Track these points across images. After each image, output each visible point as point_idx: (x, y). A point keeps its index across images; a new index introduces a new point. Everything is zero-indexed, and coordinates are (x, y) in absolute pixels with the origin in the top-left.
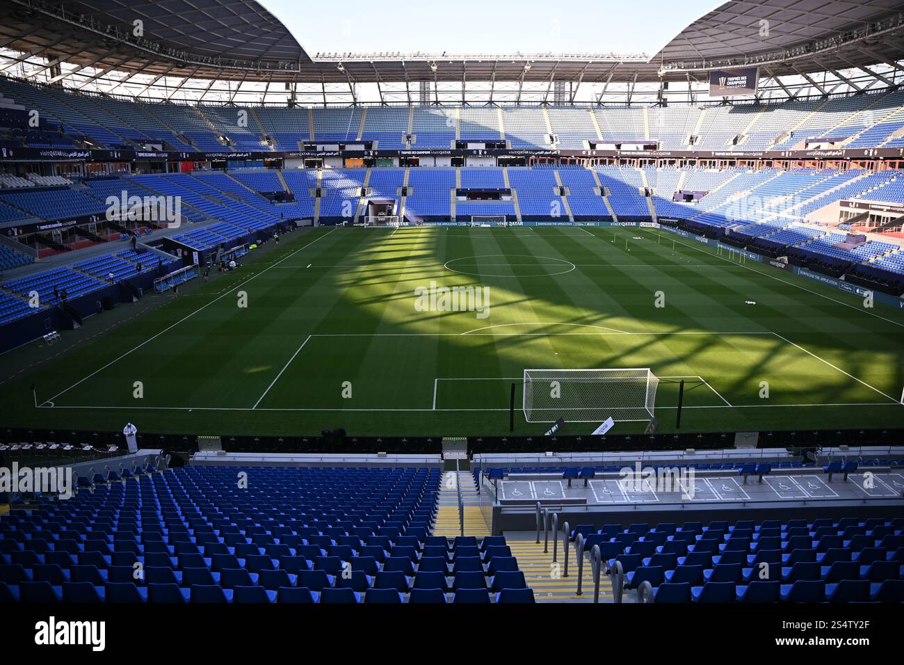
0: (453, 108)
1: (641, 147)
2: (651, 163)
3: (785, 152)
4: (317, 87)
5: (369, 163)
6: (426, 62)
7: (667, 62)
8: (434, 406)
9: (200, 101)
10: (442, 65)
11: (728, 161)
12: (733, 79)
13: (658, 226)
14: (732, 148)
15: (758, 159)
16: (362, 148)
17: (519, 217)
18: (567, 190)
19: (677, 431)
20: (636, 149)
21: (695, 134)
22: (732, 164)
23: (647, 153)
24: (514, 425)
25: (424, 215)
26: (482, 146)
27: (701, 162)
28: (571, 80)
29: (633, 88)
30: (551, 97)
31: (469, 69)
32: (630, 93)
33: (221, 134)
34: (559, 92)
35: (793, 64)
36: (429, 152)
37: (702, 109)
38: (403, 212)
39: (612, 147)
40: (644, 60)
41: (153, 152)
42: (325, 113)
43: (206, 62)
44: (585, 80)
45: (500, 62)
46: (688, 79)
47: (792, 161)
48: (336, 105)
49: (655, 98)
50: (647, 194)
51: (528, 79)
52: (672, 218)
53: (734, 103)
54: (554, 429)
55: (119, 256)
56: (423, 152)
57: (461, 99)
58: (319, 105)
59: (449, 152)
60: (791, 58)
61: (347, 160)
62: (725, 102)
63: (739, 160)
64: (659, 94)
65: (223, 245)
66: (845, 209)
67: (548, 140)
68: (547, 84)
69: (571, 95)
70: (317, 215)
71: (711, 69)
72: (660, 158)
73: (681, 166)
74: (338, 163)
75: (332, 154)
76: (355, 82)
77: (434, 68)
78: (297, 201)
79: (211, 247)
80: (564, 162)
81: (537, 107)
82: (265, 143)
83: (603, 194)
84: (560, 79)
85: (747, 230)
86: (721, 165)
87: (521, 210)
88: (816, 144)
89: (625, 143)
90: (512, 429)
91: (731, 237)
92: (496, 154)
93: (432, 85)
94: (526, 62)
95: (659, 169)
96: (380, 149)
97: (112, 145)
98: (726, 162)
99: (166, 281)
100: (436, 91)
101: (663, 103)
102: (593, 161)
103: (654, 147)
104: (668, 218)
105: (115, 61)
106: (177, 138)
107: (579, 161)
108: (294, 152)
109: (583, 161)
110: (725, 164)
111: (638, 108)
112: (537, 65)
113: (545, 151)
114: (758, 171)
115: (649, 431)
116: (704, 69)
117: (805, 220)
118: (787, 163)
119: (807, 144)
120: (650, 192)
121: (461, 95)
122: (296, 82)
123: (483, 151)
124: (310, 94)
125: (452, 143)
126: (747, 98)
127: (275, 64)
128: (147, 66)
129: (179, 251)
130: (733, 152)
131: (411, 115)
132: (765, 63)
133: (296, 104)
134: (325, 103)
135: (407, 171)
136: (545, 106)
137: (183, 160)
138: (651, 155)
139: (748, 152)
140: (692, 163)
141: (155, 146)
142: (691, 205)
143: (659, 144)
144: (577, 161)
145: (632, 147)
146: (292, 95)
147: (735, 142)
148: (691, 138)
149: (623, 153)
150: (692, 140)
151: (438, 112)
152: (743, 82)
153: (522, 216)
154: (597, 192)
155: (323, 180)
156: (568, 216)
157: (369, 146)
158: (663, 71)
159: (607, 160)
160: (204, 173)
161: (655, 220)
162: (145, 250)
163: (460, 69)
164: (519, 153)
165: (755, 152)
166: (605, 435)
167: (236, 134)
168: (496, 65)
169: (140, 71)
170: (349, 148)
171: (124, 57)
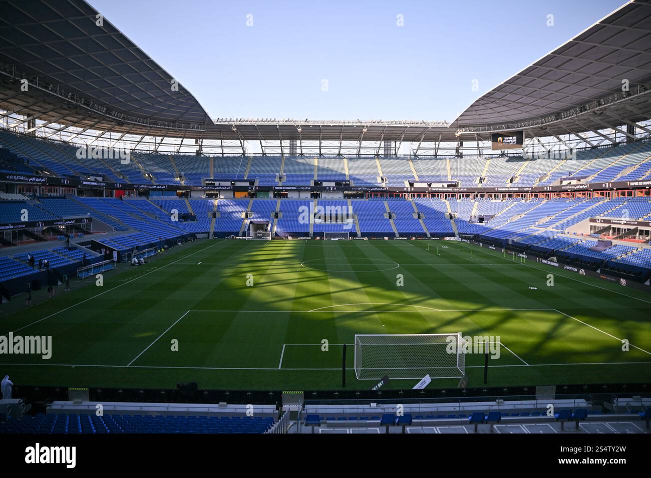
0: (313, 158)
1: (446, 185)
2: (453, 196)
3: (547, 187)
4: (218, 142)
5: (252, 196)
6: (294, 126)
7: (461, 127)
8: (280, 366)
9: (134, 149)
10: (305, 128)
11: (507, 194)
12: (508, 138)
13: (460, 239)
14: (510, 185)
15: (528, 192)
16: (247, 184)
17: (359, 234)
18: (393, 215)
19: (484, 386)
20: (442, 187)
21: (483, 176)
22: (510, 196)
23: (450, 189)
24: (346, 382)
25: (290, 231)
26: (333, 184)
27: (488, 195)
28: (396, 140)
29: (439, 145)
30: (381, 152)
31: (324, 131)
32: (437, 149)
33: (146, 172)
34: (387, 148)
35: (548, 128)
36: (295, 188)
37: (487, 159)
38: (275, 229)
39: (425, 185)
40: (446, 126)
41: (94, 182)
42: (222, 160)
43: (139, 122)
44: (406, 140)
45: (345, 126)
46: (477, 139)
47: (552, 193)
48: (230, 155)
49: (454, 152)
50: (451, 217)
51: (365, 139)
52: (469, 234)
53: (509, 155)
54: (380, 385)
55: (54, 251)
56: (291, 188)
57: (318, 152)
58: (218, 155)
59: (310, 188)
60: (546, 124)
61: (236, 193)
62: (503, 155)
63: (515, 194)
64: (457, 150)
65: (137, 248)
66: (593, 224)
67: (379, 180)
68: (379, 142)
69: (395, 150)
70: (212, 231)
71: (492, 131)
72: (459, 193)
73: (475, 198)
74: (230, 194)
75: (225, 188)
76: (244, 140)
77: (300, 130)
78: (198, 220)
79: (128, 248)
80: (391, 196)
81: (372, 158)
82: (178, 179)
83: (419, 218)
84: (388, 139)
85: (524, 241)
86: (503, 197)
87: (361, 228)
88: (569, 181)
89: (434, 182)
90: (344, 385)
91: (513, 246)
92: (343, 190)
93: (298, 142)
94: (364, 126)
95: (459, 201)
96: (260, 185)
97: (64, 175)
98: (505, 195)
99: (87, 270)
100: (301, 146)
101: (460, 156)
102: (412, 195)
103: (455, 186)
104: (466, 234)
105: (74, 119)
106: (114, 174)
107: (402, 195)
108: (198, 186)
109: (405, 195)
110: (505, 196)
111: (442, 159)
112: (371, 128)
113: (378, 187)
114: (528, 201)
115: (461, 385)
116: (487, 132)
117: (566, 232)
118: (548, 195)
119: (562, 182)
120: (453, 215)
121: (319, 150)
122: (203, 138)
123: (333, 187)
124: (212, 147)
125: (311, 182)
126: (518, 152)
127: (187, 125)
128: (96, 124)
129: (103, 250)
130: (511, 188)
131: (283, 162)
132: (529, 127)
133: (202, 153)
134: (223, 154)
135: (279, 201)
136: (378, 158)
137: (117, 189)
138: (452, 191)
139: (521, 188)
140: (482, 196)
141: (97, 178)
142: (483, 224)
143: (458, 183)
144: (401, 195)
145: (440, 185)
146: (200, 147)
147: (511, 181)
148: (481, 179)
149: (433, 189)
150: (481, 180)
151: (302, 161)
152: (514, 140)
153: (362, 233)
154: (415, 216)
155: (218, 206)
156: (394, 233)
157: (252, 183)
158: (459, 133)
159: (422, 194)
160: (133, 199)
161: (458, 236)
162: (75, 248)
163: (318, 131)
164: (359, 189)
165: (526, 188)
166: (424, 390)
167: (157, 173)
168: (343, 128)
169: (92, 127)
170: (238, 184)
171: (81, 117)
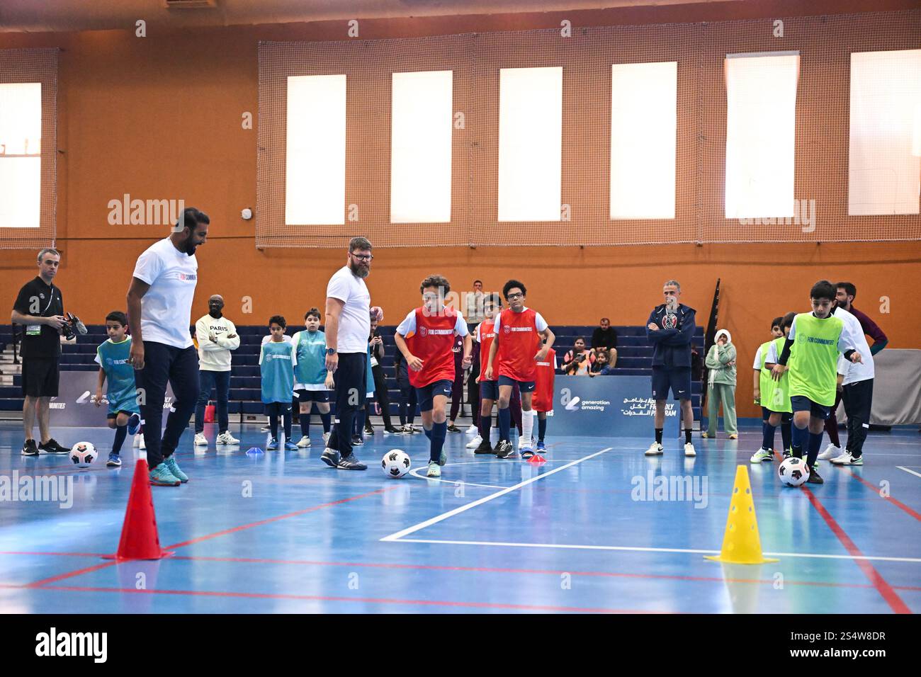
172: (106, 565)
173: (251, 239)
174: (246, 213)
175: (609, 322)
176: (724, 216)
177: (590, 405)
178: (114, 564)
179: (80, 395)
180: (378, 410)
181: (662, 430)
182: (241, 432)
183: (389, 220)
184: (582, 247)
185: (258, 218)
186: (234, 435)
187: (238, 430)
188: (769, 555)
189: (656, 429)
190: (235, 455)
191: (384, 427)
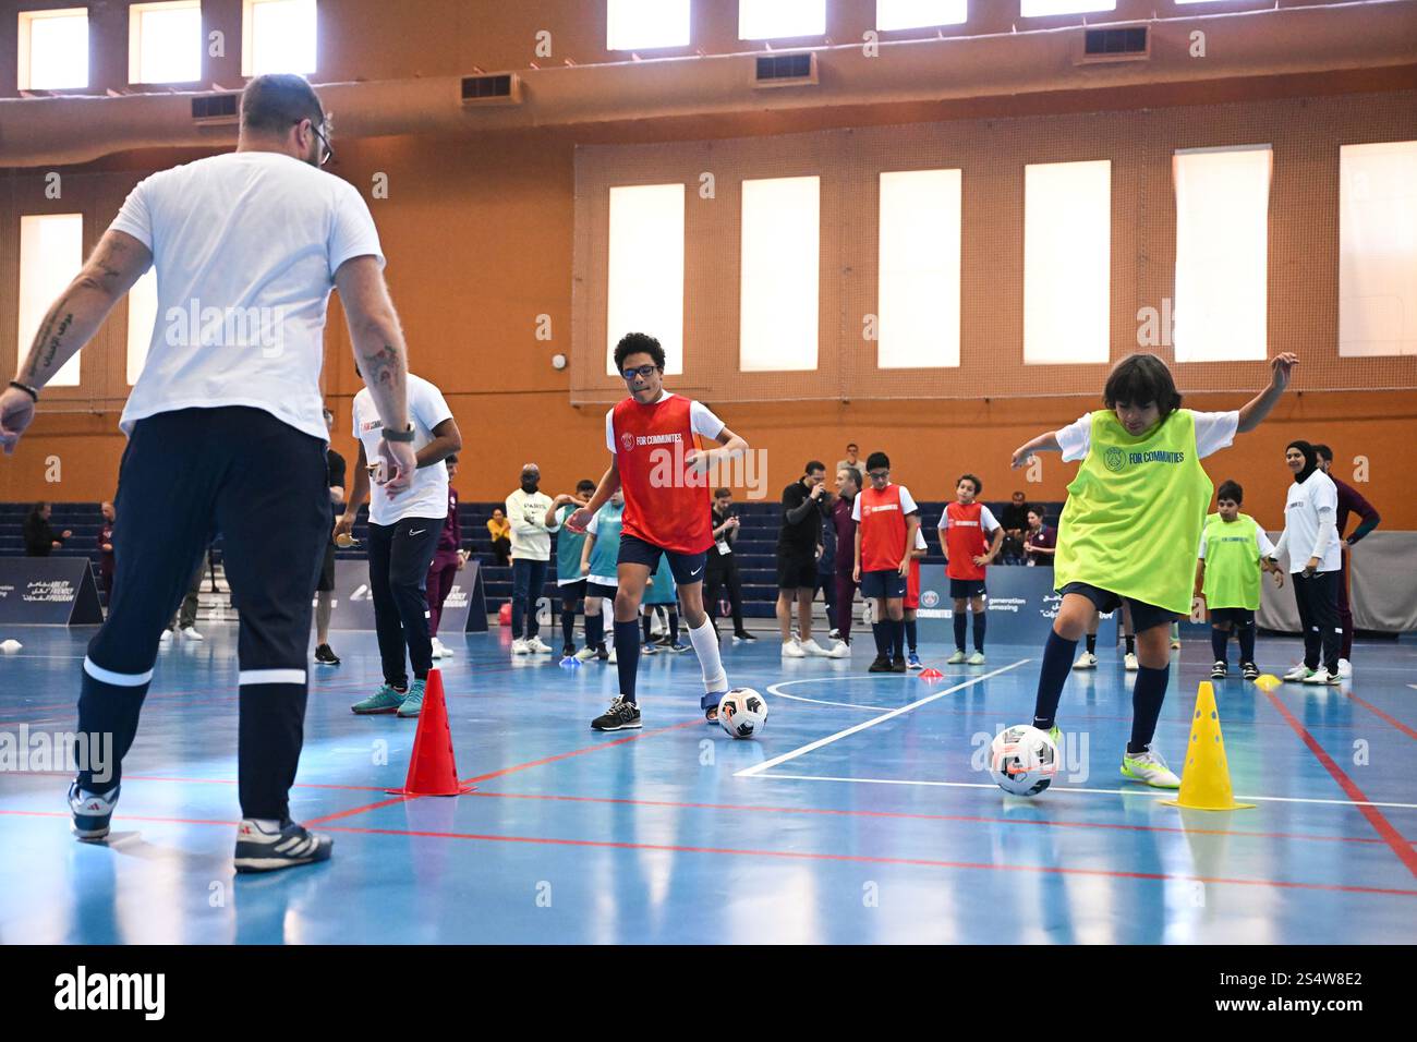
172: (392, 801)
173: (565, 394)
174: (559, 361)
175: (1024, 497)
176: (1174, 358)
177: (1000, 604)
178: (402, 799)
179: (355, 590)
180: (726, 609)
181: (1094, 636)
182: (553, 637)
183: (738, 367)
184: (987, 400)
185: (573, 367)
186: (544, 641)
187: (549, 634)
188: (1239, 799)
189: (1088, 636)
190: (545, 665)
191: (733, 632)
